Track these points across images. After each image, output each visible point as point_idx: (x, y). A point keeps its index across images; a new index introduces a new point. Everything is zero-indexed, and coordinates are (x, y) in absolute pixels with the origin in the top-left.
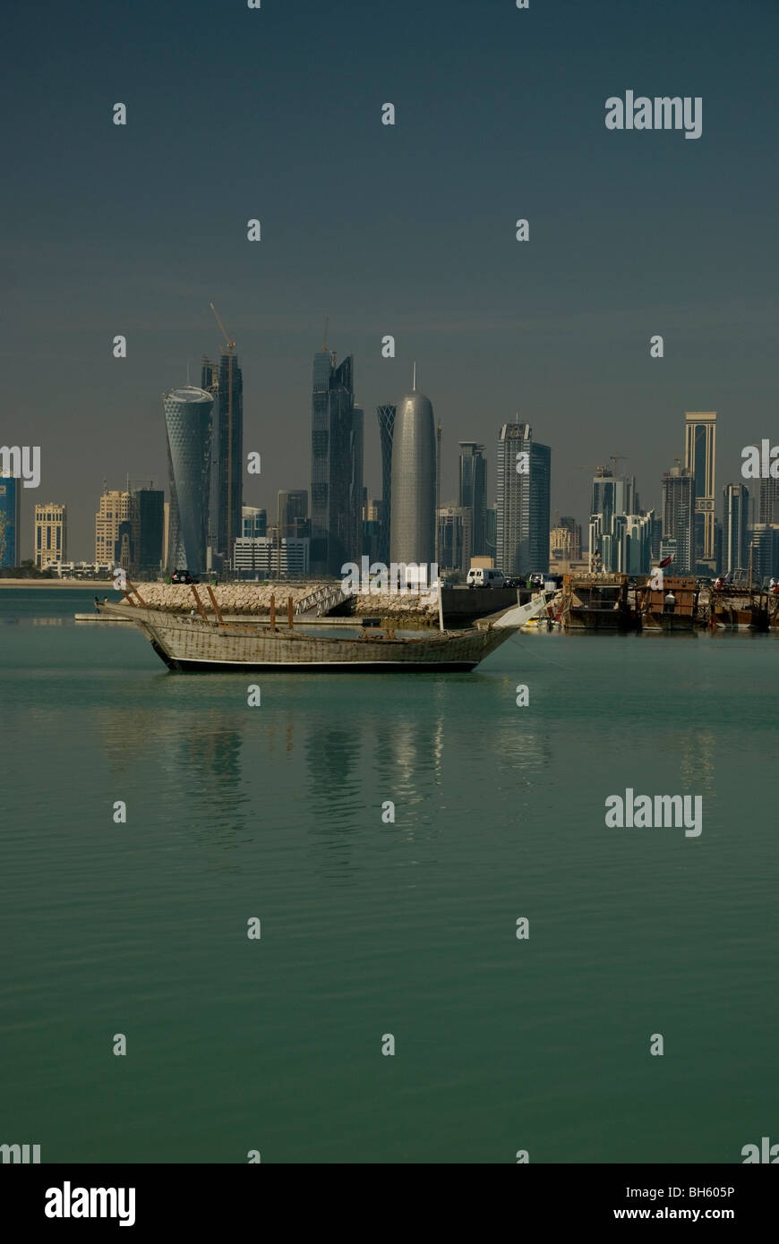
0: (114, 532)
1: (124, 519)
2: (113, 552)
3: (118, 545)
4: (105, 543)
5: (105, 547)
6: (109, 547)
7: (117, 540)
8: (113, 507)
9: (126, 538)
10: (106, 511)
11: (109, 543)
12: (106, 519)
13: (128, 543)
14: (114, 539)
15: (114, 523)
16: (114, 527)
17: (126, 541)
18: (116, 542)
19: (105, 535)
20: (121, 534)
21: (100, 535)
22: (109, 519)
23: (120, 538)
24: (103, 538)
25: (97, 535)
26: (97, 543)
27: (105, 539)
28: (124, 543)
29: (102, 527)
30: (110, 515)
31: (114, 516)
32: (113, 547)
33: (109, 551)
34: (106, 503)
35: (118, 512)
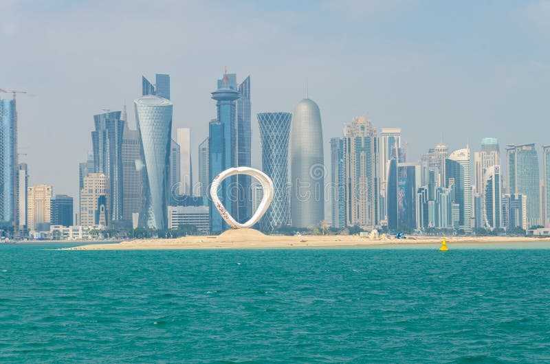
0: (94, 203)
1: (102, 194)
2: (94, 218)
3: (98, 213)
4: (88, 212)
5: (88, 215)
6: (91, 215)
7: (97, 209)
8: (93, 185)
9: (102, 208)
10: (88, 188)
11: (91, 212)
12: (88, 194)
13: (104, 212)
14: (94, 209)
15: (94, 197)
16: (94, 200)
18: (96, 211)
19: (88, 206)
20: (99, 205)
22: (91, 194)
23: (99, 208)
24: (86, 208)
27: (88, 209)
28: (101, 211)
29: (85, 200)
30: (91, 191)
31: (94, 192)
32: (94, 215)
33: (91, 218)
34: (88, 182)
35: (97, 188)
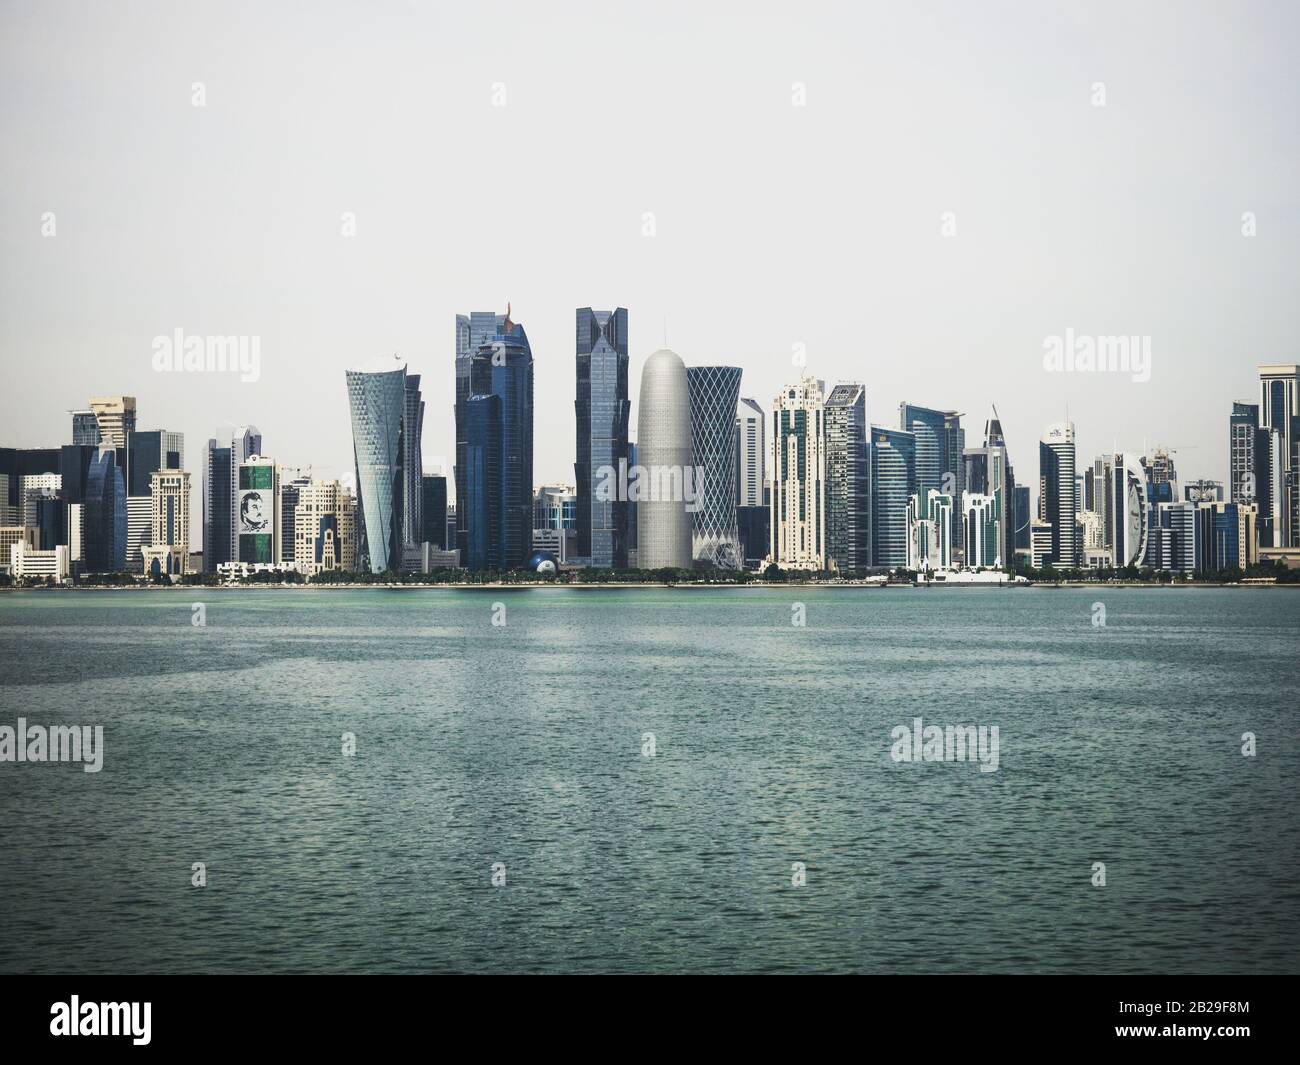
0: (314, 527)
1: (327, 512)
2: (313, 550)
3: (320, 543)
4: (304, 541)
5: (305, 546)
6: (309, 546)
7: (318, 536)
8: (312, 499)
9: (329, 535)
10: (305, 503)
11: (309, 541)
12: (305, 512)
13: (332, 541)
14: (314, 536)
15: (314, 517)
16: (314, 522)
17: (329, 538)
18: (317, 539)
19: (305, 532)
20: (323, 530)
21: (300, 532)
22: (309, 512)
23: (322, 535)
24: (302, 535)
25: (296, 532)
26: (296, 541)
27: (305, 536)
28: (326, 540)
29: (301, 522)
30: (309, 508)
31: (314, 508)
32: (313, 545)
33: (309, 550)
34: (305, 494)
35: (320, 503)
